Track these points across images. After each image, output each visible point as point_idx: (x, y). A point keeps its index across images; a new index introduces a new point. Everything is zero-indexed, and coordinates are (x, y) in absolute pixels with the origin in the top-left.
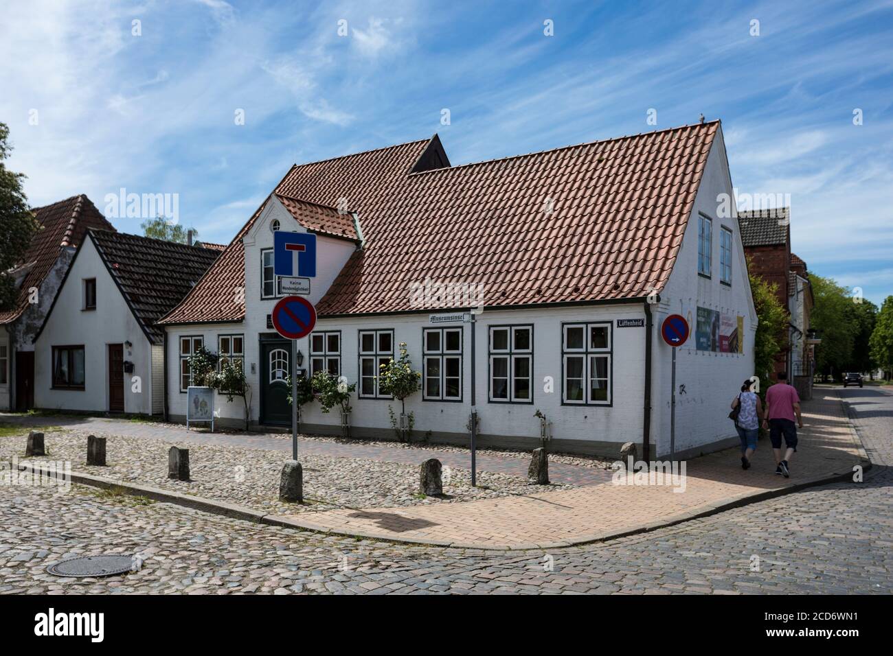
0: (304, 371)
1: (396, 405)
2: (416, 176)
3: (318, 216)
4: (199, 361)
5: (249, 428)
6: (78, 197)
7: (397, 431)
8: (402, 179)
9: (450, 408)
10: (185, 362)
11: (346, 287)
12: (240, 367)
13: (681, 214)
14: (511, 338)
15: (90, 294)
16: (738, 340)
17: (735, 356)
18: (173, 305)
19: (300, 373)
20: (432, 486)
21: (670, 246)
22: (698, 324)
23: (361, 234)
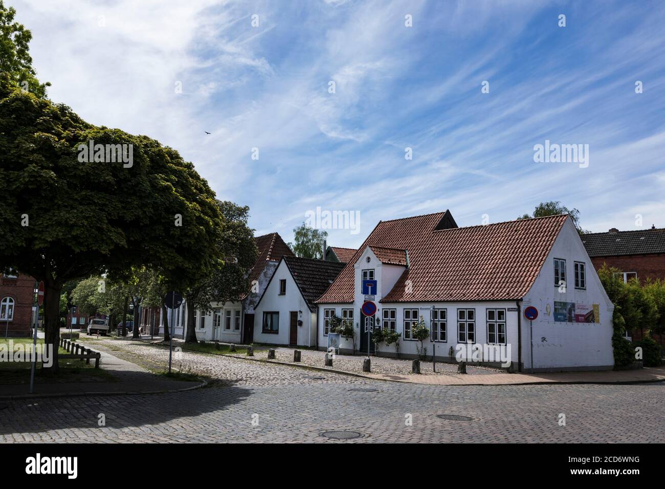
0: (380, 327)
1: (419, 343)
2: (436, 232)
3: (388, 254)
4: (333, 321)
5: (355, 353)
6: (274, 234)
7: (421, 355)
8: (430, 234)
9: (442, 345)
10: (327, 322)
11: (400, 288)
12: (351, 324)
13: (542, 260)
14: (466, 315)
15: (283, 287)
16: (593, 316)
17: (592, 325)
18: (321, 294)
19: (378, 328)
20: (416, 370)
21: (534, 276)
22: (555, 309)
23: (409, 262)
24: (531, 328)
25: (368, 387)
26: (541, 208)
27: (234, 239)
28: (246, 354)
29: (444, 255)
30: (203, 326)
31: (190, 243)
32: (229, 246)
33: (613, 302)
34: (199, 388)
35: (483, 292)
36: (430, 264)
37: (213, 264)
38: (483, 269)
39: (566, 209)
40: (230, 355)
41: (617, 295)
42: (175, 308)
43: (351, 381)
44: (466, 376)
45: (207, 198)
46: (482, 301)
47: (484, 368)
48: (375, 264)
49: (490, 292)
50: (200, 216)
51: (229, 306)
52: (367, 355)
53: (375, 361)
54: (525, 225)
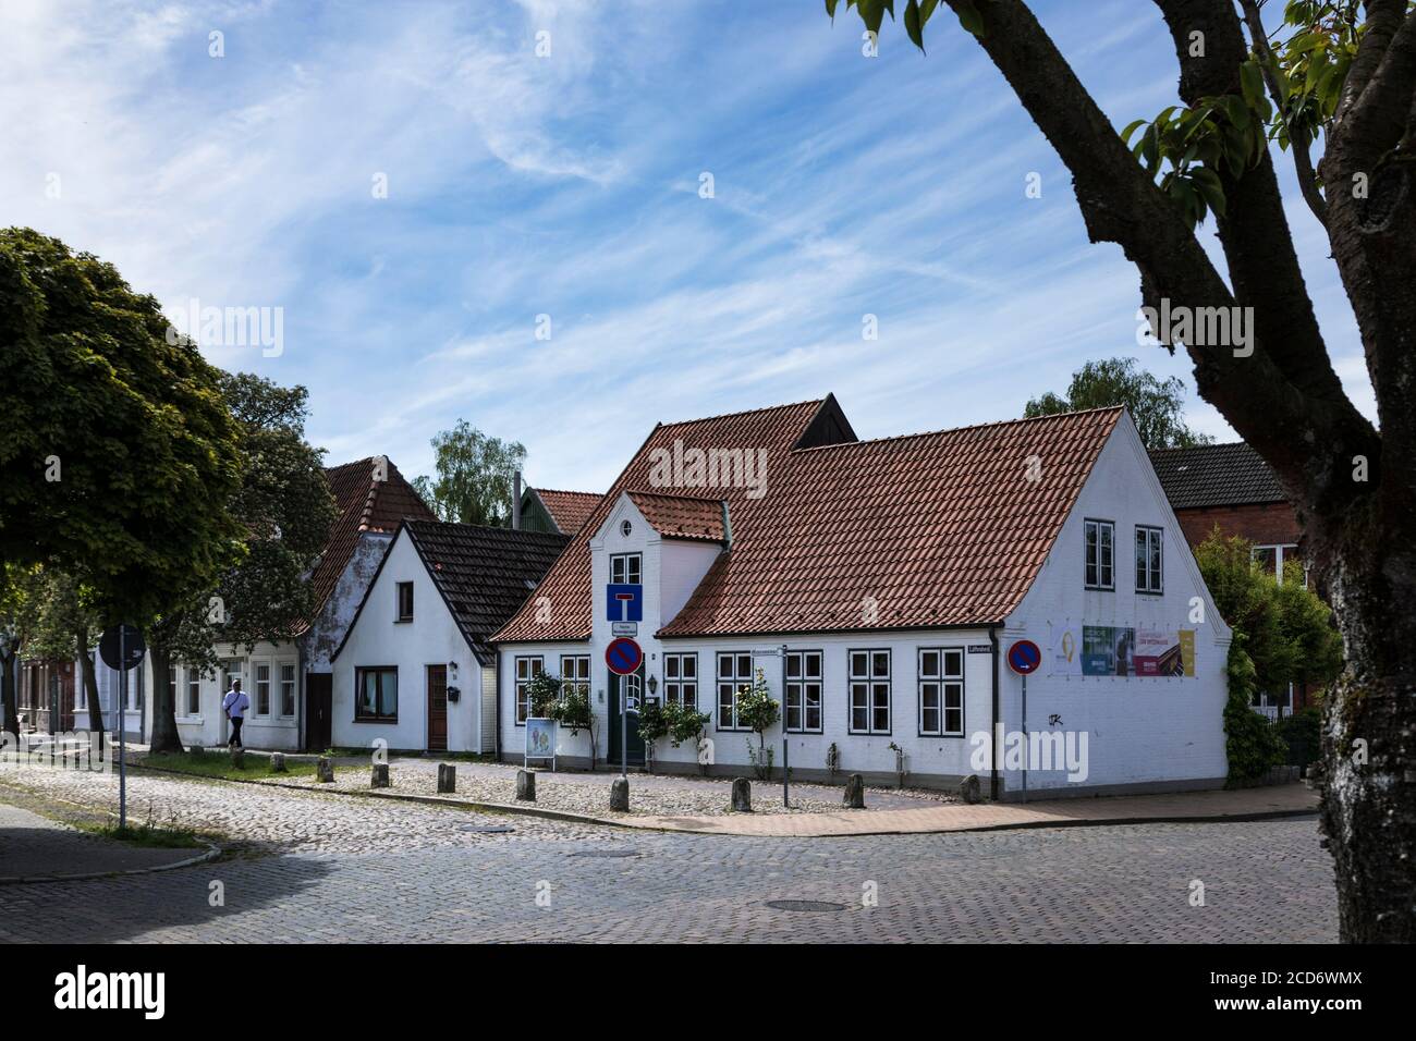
0: (657, 699)
1: (755, 738)
2: (800, 453)
3: (676, 513)
4: (538, 686)
5: (596, 767)
7: (756, 768)
8: (784, 457)
9: (811, 741)
10: (522, 688)
11: (707, 600)
12: (585, 693)
13: (1054, 524)
14: (870, 665)
15: (405, 601)
16: (1180, 660)
17: (1175, 680)
18: (507, 617)
19: (652, 701)
20: (741, 802)
21: (1033, 564)
22: (1086, 646)
23: (730, 531)
24: (1024, 693)
25: (616, 846)
26: (1088, 375)
27: (270, 477)
28: (314, 777)
29: (820, 513)
30: (194, 708)
31: (162, 506)
32: (258, 495)
33: (1229, 623)
34: (202, 862)
35: (910, 608)
36: (784, 536)
37: (220, 554)
38: (914, 549)
39: (1150, 378)
40: (274, 781)
41: (1243, 606)
42: (127, 668)
43: (579, 833)
44: (862, 813)
45: (198, 387)
46: (908, 629)
47: (910, 794)
48: (644, 539)
49: (928, 607)
50: (183, 437)
51: (264, 653)
52: (618, 771)
53: (639, 785)
54: (1020, 435)
